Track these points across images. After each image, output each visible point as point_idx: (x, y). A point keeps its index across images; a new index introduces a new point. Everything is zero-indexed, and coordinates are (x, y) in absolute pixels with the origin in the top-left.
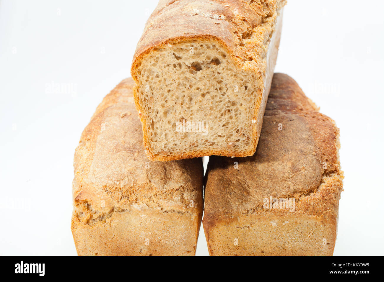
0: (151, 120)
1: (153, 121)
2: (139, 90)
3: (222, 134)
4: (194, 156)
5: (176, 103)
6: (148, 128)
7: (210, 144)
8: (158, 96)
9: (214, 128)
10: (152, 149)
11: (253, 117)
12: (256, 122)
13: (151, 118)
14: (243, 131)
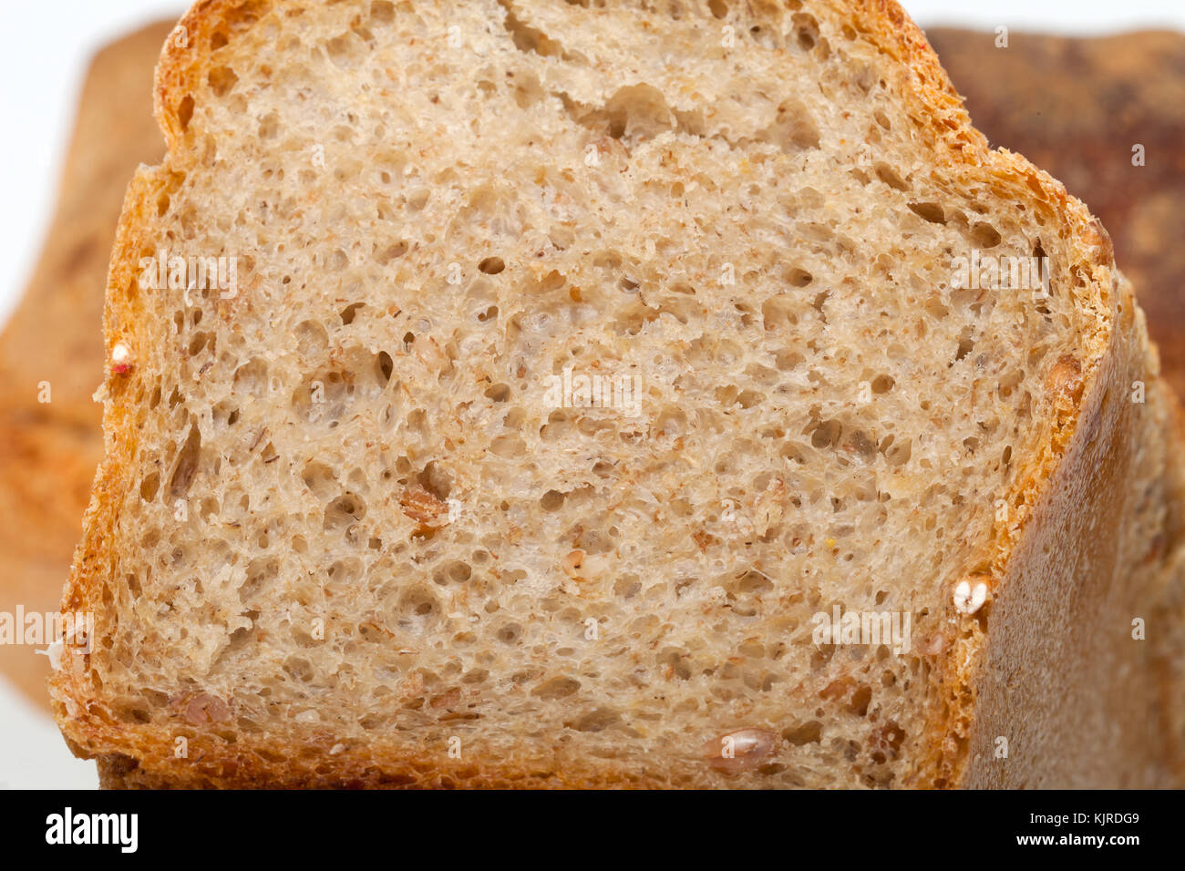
0: (188, 428)
1: (195, 435)
2: (173, 198)
3: (695, 644)
4: (419, 777)
5: (409, 338)
6: (137, 486)
7: (576, 713)
8: (294, 267)
9: (646, 585)
10: (113, 651)
11: (972, 563)
12: (986, 604)
13: (191, 411)
14: (867, 670)
